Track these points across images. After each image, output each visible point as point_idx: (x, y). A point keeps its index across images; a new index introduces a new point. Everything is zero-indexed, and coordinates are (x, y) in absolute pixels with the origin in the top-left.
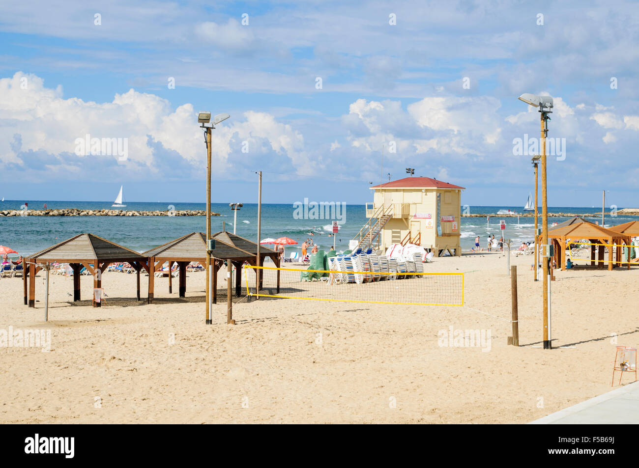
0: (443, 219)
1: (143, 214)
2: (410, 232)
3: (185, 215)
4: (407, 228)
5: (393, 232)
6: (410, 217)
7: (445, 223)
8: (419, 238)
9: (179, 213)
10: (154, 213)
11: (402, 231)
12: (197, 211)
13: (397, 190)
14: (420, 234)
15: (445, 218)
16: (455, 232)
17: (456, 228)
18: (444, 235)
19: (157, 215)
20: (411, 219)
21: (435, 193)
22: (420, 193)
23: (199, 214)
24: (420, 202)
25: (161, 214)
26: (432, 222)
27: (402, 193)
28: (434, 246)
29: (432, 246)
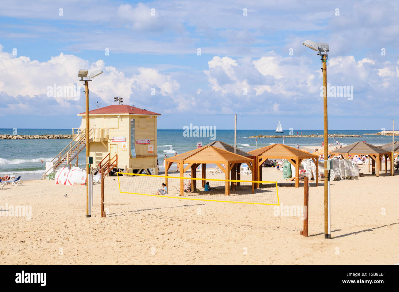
0: (137, 142)
1: (26, 137)
2: (109, 154)
3: (58, 138)
4: (106, 150)
5: (97, 154)
6: (109, 141)
7: (140, 146)
8: (117, 160)
9: (53, 137)
10: (34, 137)
11: (103, 153)
12: (68, 135)
13: (99, 116)
14: (117, 155)
15: (140, 141)
16: (150, 154)
17: (153, 150)
18: (138, 156)
19: (37, 138)
20: (110, 142)
21: (128, 119)
22: (116, 119)
23: (69, 137)
24: (117, 127)
25: (40, 137)
26: (126, 145)
27: (103, 119)
28: (128, 167)
29: (126, 166)
